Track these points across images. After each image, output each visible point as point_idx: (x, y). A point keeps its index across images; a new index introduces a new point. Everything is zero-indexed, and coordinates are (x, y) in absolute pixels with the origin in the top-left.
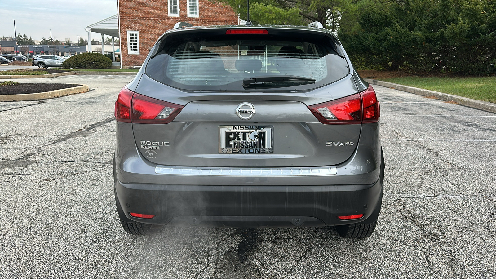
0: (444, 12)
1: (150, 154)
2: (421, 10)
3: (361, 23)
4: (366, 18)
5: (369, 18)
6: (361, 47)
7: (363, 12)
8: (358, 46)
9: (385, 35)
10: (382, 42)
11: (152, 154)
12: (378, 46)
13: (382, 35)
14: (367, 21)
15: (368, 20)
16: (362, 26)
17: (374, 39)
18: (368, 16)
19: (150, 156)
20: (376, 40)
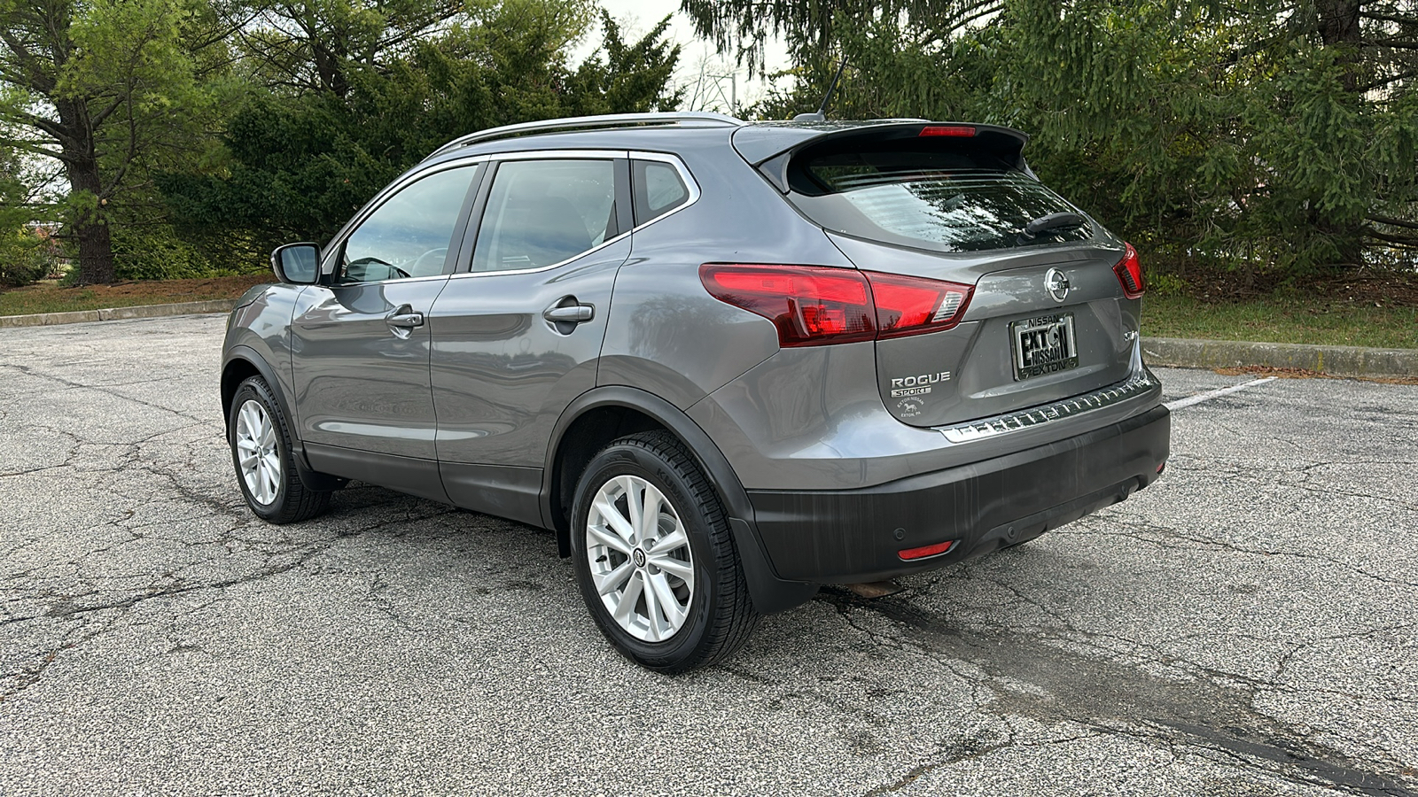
0: (474, 119)
1: (908, 407)
2: (409, 112)
3: (229, 143)
4: (248, 127)
5: (256, 129)
6: (246, 210)
7: (234, 112)
8: (236, 206)
9: (317, 175)
10: (314, 194)
11: (912, 406)
12: (302, 204)
13: (310, 176)
14: (249, 137)
15: (254, 135)
16: (234, 151)
17: (290, 186)
18: (253, 123)
19: (907, 412)
20: (293, 188)
